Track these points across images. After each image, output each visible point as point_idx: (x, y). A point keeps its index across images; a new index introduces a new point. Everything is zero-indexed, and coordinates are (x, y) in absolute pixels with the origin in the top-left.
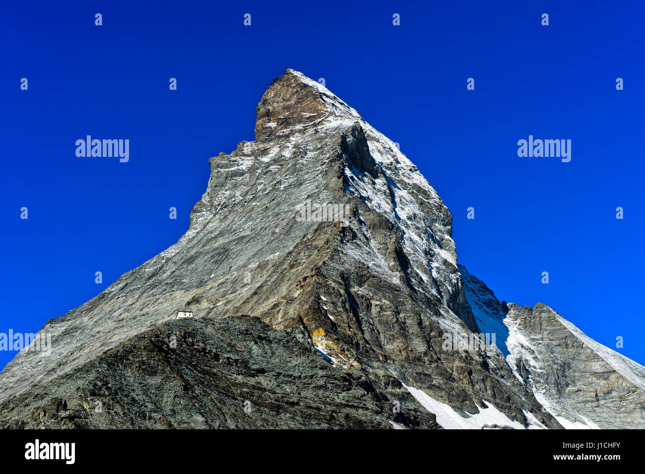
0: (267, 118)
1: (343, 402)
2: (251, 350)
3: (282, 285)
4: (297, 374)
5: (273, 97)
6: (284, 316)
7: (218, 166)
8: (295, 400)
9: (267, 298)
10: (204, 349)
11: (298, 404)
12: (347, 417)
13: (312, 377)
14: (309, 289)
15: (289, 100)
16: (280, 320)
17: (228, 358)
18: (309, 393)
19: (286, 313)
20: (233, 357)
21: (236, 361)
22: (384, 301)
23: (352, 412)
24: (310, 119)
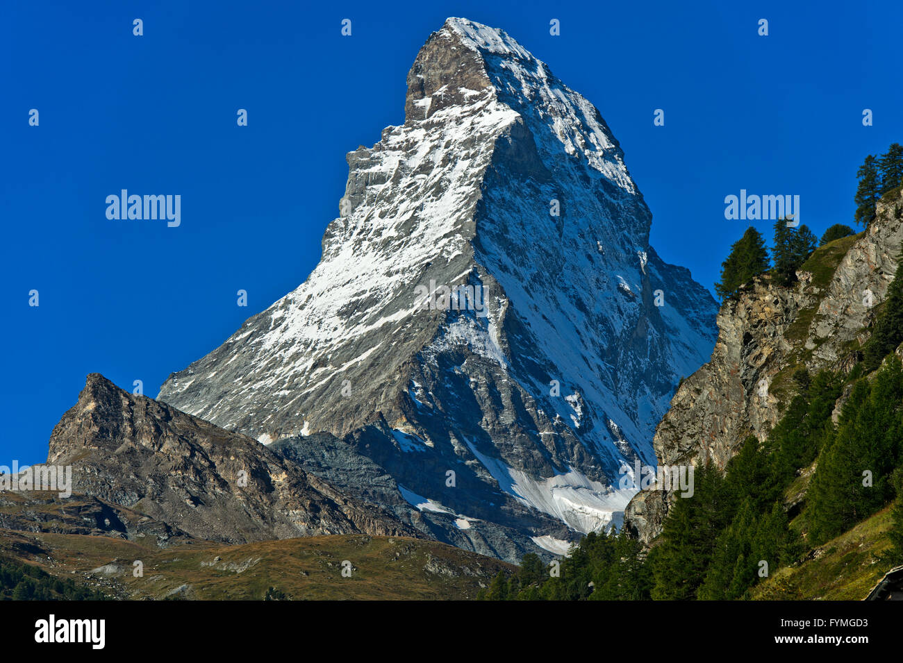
0: (420, 92)
1: (374, 484)
2: (323, 455)
3: (394, 359)
4: (348, 469)
5: (428, 61)
6: (385, 398)
7: (357, 166)
8: (344, 483)
9: (380, 374)
10: (295, 458)
11: (346, 486)
12: (374, 492)
13: (358, 469)
14: (405, 375)
15: (448, 68)
16: (382, 401)
17: (308, 462)
18: (354, 479)
19: (387, 396)
20: (312, 460)
21: (313, 463)
22: (480, 377)
23: (376, 489)
24: (473, 100)
